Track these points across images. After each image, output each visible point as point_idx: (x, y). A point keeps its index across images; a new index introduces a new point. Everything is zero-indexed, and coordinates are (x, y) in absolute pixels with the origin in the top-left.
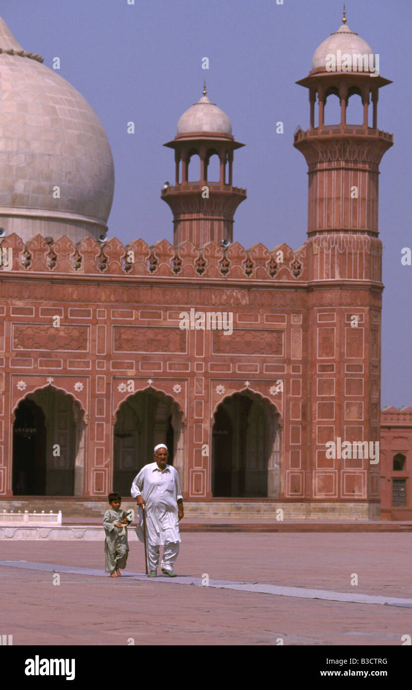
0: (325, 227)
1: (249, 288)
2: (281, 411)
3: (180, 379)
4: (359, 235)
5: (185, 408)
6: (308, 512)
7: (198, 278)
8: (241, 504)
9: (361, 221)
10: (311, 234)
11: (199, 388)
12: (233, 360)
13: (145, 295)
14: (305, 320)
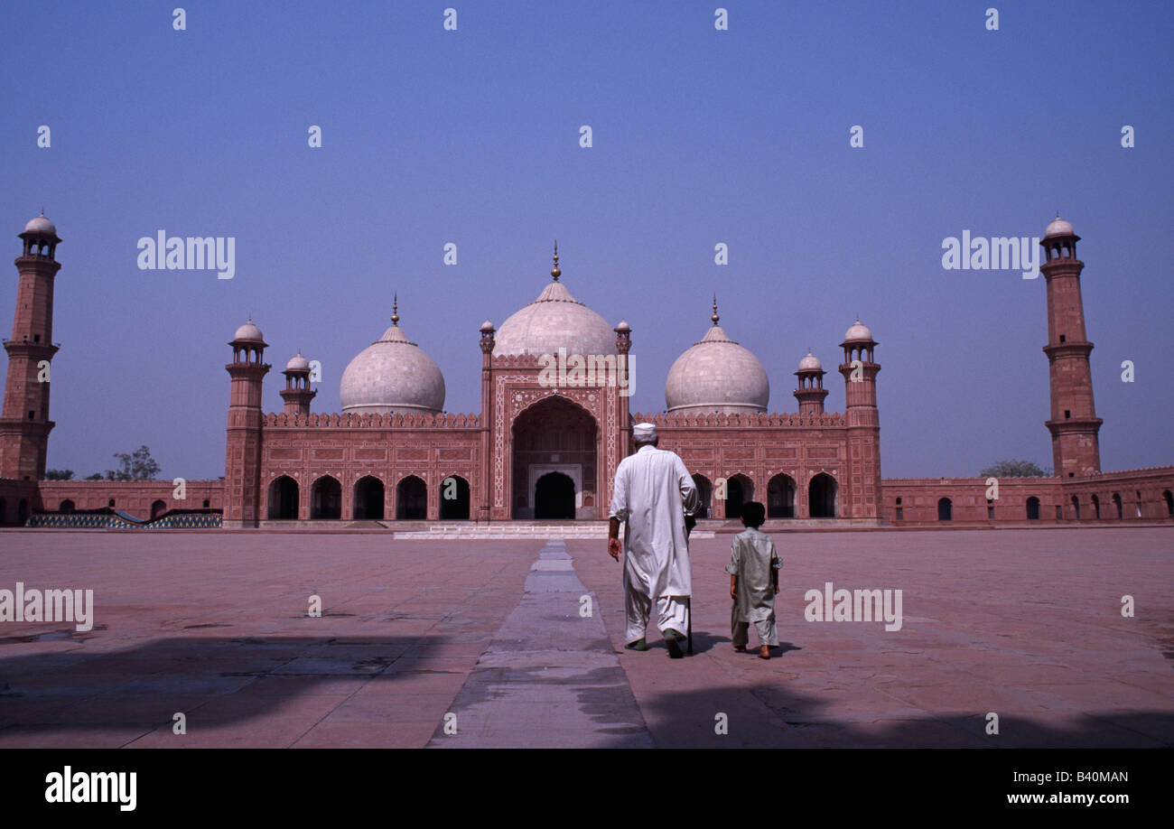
0: (853, 404)
1: (822, 430)
2: (838, 481)
3: (794, 469)
4: (867, 408)
5: (797, 480)
6: (851, 523)
7: (800, 427)
8: (823, 520)
9: (868, 401)
10: (848, 407)
11: (803, 472)
12: (817, 461)
13: (778, 435)
14: (847, 443)
